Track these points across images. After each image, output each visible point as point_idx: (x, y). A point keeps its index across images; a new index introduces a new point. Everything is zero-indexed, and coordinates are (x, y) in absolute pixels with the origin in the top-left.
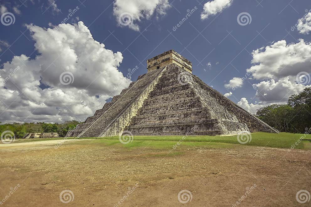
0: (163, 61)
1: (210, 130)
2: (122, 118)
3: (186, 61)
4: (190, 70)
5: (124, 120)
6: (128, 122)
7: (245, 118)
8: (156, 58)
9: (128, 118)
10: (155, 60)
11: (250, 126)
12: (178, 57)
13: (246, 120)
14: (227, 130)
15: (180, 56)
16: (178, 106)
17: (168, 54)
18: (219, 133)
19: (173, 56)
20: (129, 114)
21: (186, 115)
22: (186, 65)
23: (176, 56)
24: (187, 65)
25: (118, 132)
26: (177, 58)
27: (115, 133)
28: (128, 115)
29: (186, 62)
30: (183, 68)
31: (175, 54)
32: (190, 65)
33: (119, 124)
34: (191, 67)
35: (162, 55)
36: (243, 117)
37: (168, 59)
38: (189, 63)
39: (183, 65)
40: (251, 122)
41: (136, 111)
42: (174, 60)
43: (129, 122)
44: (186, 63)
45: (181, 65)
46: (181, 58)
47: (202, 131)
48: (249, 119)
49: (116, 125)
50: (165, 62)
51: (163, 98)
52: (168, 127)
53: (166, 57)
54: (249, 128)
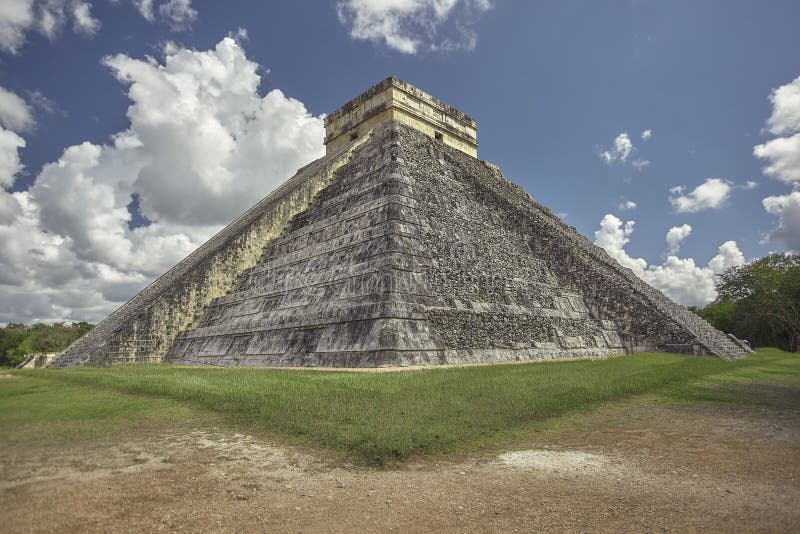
0: (368, 116)
2: (166, 305)
3: (453, 114)
4: (471, 144)
5: (171, 310)
6: (191, 319)
7: (611, 301)
8: (348, 108)
9: (192, 304)
10: (347, 115)
11: (626, 331)
12: (419, 101)
13: (612, 308)
14: (432, 345)
15: (427, 97)
16: (332, 258)
17: (382, 91)
19: (398, 97)
20: (199, 289)
22: (451, 128)
23: (410, 96)
24: (455, 125)
25: (143, 353)
26: (415, 105)
27: (133, 355)
28: (193, 294)
29: (451, 116)
30: (438, 137)
31: (405, 92)
32: (470, 126)
33: (149, 324)
34: (473, 133)
35: (367, 97)
37: (382, 109)
38: (466, 122)
39: (439, 128)
40: (631, 314)
41: (229, 280)
42: (401, 110)
43: (196, 318)
44: (451, 122)
45: (429, 128)
46: (432, 103)
47: (334, 350)
48: (627, 304)
49: (135, 328)
50: (372, 120)
51: (311, 234)
52: (262, 335)
53: (375, 102)
54: (623, 337)
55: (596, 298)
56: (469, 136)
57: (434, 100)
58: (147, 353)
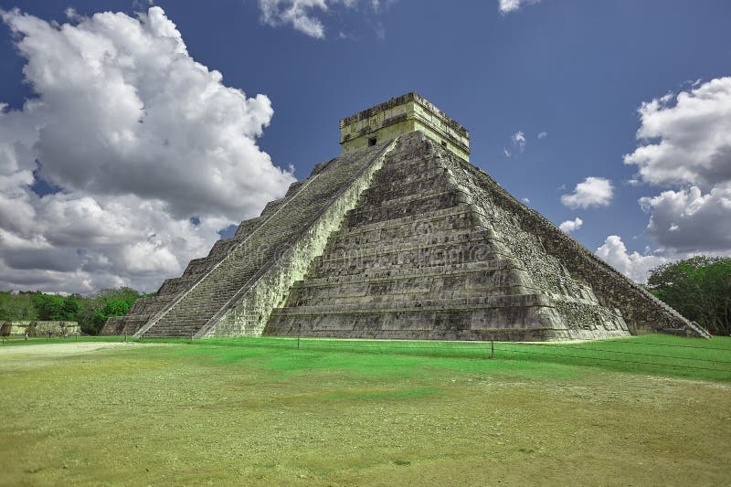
0: (388, 123)
1: (517, 326)
2: (264, 285)
3: (453, 125)
4: (465, 152)
5: (268, 290)
6: (282, 297)
7: (616, 293)
8: (367, 115)
9: (282, 285)
10: (365, 120)
11: (629, 317)
12: (431, 113)
13: (618, 299)
14: (564, 328)
15: (436, 110)
16: (428, 254)
17: (403, 103)
18: (542, 333)
19: (417, 109)
20: (286, 272)
21: (450, 282)
22: (451, 137)
23: (426, 110)
24: (455, 136)
25: (251, 326)
26: (429, 117)
27: (243, 328)
28: (282, 276)
29: (453, 128)
30: (444, 144)
31: (422, 106)
32: (465, 136)
33: (253, 303)
34: (467, 143)
35: (386, 107)
36: (612, 291)
37: (402, 119)
38: (462, 132)
39: (444, 138)
40: (632, 305)
41: (305, 265)
42: (420, 122)
44: (452, 132)
45: (438, 137)
46: (439, 115)
47: (493, 328)
48: (629, 297)
49: (245, 305)
50: (391, 128)
51: (383, 230)
52: (396, 315)
53: (396, 112)
54: (627, 322)
55: (603, 291)
56: (464, 145)
57: (441, 113)
58: (253, 326)
